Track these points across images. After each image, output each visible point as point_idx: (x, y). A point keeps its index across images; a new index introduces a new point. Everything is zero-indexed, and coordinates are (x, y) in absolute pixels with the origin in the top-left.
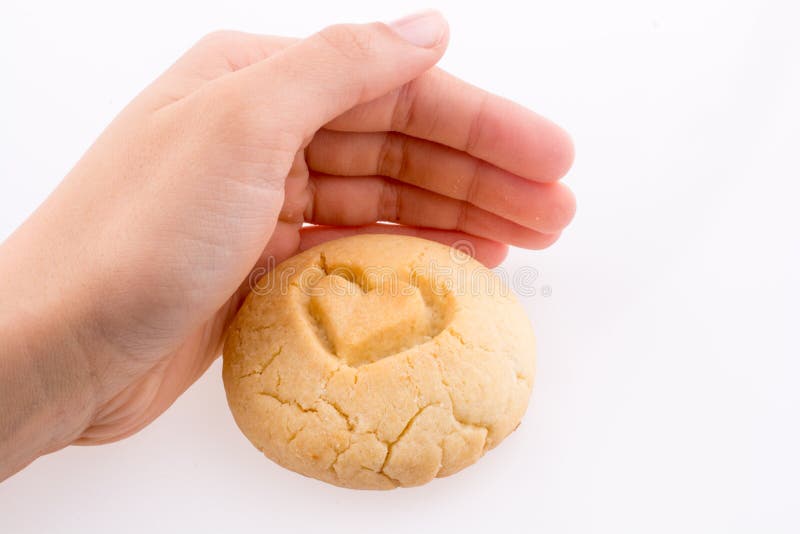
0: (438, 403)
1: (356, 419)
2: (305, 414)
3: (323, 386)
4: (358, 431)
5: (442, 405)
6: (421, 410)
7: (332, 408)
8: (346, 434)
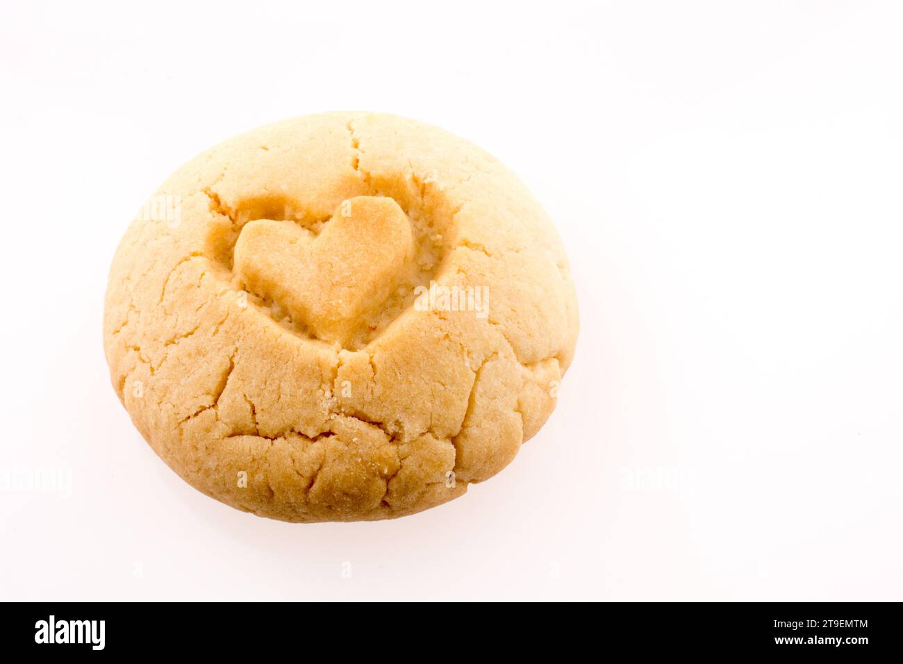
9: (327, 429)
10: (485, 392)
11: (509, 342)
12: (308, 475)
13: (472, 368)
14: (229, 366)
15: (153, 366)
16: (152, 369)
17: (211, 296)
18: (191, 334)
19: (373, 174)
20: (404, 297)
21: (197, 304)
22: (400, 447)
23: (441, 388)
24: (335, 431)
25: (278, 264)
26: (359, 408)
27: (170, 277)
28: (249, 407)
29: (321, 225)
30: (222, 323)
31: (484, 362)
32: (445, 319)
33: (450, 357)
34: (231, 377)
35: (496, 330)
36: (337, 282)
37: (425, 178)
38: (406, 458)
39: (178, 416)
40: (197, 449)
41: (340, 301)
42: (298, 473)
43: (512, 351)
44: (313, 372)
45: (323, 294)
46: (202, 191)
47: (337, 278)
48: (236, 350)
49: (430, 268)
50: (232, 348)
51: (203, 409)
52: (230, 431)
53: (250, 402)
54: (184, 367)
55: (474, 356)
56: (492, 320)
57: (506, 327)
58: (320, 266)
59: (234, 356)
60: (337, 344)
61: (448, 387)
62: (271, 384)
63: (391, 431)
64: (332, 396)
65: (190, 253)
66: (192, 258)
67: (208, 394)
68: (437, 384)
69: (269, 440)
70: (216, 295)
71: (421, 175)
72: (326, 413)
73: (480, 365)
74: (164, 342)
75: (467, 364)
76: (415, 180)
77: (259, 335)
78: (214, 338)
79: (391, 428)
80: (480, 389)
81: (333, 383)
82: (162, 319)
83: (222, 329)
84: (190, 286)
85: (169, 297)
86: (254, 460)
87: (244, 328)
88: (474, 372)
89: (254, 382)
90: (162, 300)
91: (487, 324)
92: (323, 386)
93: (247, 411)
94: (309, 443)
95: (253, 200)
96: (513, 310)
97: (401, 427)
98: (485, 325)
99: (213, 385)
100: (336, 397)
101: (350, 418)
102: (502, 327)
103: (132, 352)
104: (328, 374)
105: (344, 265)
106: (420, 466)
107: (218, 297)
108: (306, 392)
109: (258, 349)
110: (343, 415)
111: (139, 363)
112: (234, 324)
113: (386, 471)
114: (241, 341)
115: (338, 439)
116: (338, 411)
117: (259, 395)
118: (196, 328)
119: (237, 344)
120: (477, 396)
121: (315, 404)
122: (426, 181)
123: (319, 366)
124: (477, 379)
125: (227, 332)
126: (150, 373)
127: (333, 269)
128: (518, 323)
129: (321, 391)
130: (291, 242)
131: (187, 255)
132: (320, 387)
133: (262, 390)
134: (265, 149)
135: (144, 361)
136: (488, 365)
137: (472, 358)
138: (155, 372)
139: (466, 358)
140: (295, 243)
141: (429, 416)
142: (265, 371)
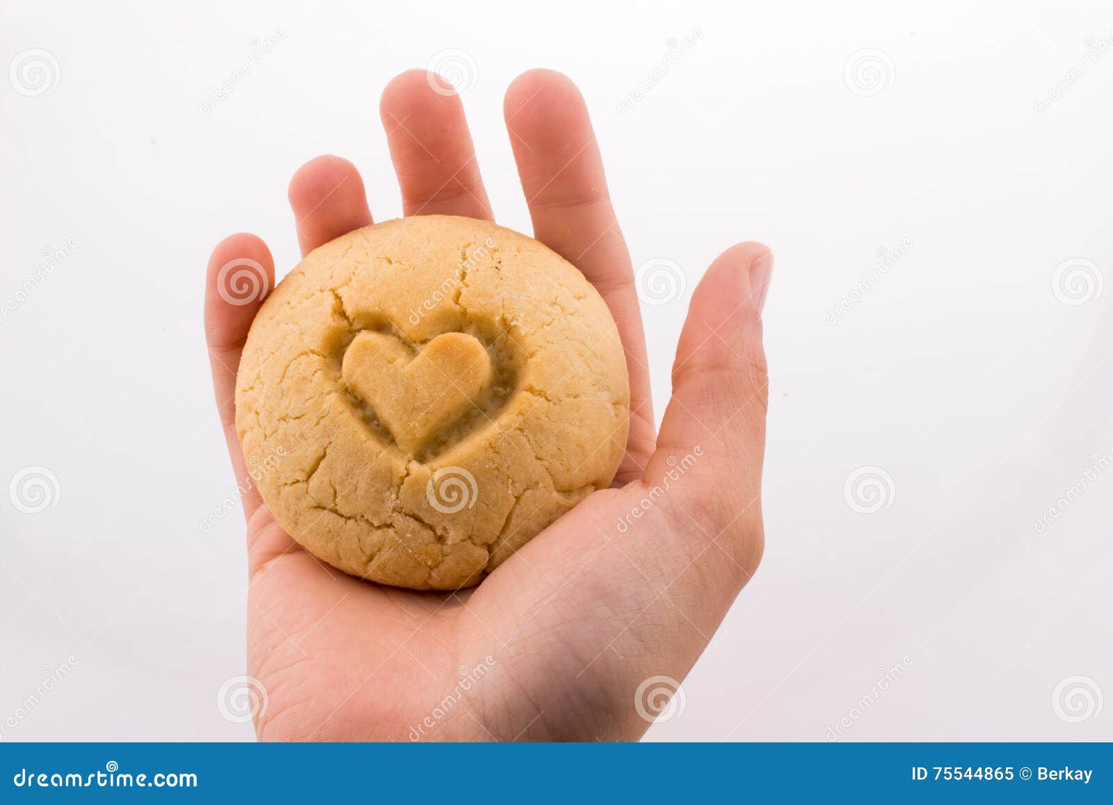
0: (537, 483)
1: (445, 529)
2: (379, 532)
3: (394, 496)
4: (449, 542)
5: (541, 485)
6: (518, 498)
7: (412, 520)
8: (436, 548)
9: (389, 522)
10: (521, 514)
11: (551, 475)
12: (369, 553)
13: (513, 494)
14: (322, 454)
15: (267, 433)
16: (266, 436)
17: (318, 393)
18: (298, 418)
19: (469, 310)
20: (475, 417)
21: (307, 396)
22: (444, 547)
23: (485, 508)
24: (395, 525)
25: (375, 381)
26: (416, 512)
27: (291, 364)
28: (332, 491)
29: (418, 347)
30: (323, 417)
31: (524, 491)
32: (498, 453)
33: (497, 484)
34: (322, 464)
35: (541, 465)
36: (418, 406)
37: (513, 320)
38: (447, 555)
39: (279, 481)
40: (289, 510)
41: (417, 424)
42: (361, 550)
43: (551, 483)
44: (386, 477)
45: (404, 415)
46: (330, 290)
47: (418, 404)
48: (330, 443)
49: (502, 395)
50: (327, 441)
51: (298, 481)
52: (315, 505)
53: (333, 487)
54: (289, 444)
55: (517, 485)
56: (539, 456)
57: (551, 463)
58: (407, 389)
59: (327, 447)
60: (410, 455)
61: (491, 507)
62: (352, 478)
63: (439, 534)
64: (398, 498)
65: (309, 349)
66: (310, 354)
67: (303, 471)
68: (482, 504)
69: (343, 519)
70: (322, 393)
71: (509, 317)
72: (390, 510)
73: (521, 492)
74: (277, 417)
75: (510, 492)
76: (504, 320)
77: (348, 437)
78: (315, 428)
79: (439, 532)
80: (517, 511)
81: (399, 488)
82: (280, 398)
83: (323, 422)
84: (304, 379)
85: (288, 383)
86: (330, 531)
87: (338, 427)
88: (515, 497)
89: (339, 473)
90: (281, 381)
91: (534, 460)
92: (392, 489)
93: (330, 493)
94: (374, 530)
95: (368, 314)
96: (559, 449)
97: (447, 533)
98: (532, 461)
99: (307, 466)
100: (400, 500)
101: (408, 518)
102: (547, 464)
103: (253, 415)
104: (396, 481)
105: (426, 394)
106: (458, 563)
107: (324, 396)
108: (377, 491)
109: (346, 447)
110: (403, 514)
111: (256, 427)
112: (332, 422)
113: (430, 563)
114: (335, 436)
115: (396, 532)
116: (399, 511)
117: (341, 484)
118: (303, 415)
119: (332, 439)
120: (514, 516)
121: (383, 502)
122: (512, 324)
123: (391, 473)
124: (517, 502)
125: (325, 427)
126: (263, 438)
127: (417, 395)
128: (562, 460)
129: (389, 492)
130: (389, 362)
131: (307, 350)
132: (389, 489)
133: (344, 480)
134: (390, 262)
135: (260, 426)
136: (528, 493)
137: (515, 487)
138: (267, 439)
139: (510, 486)
140: (392, 363)
141: (471, 527)
142: (349, 466)
